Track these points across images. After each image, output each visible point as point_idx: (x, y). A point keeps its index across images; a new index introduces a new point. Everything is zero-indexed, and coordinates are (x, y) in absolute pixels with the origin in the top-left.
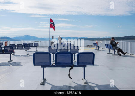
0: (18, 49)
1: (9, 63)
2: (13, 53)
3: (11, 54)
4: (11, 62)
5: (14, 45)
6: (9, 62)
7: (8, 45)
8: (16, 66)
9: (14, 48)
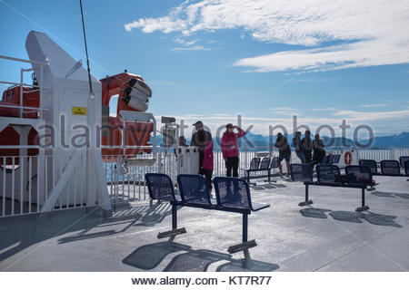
0: (383, 174)
1: (359, 214)
2: (369, 187)
3: (363, 188)
4: (365, 212)
5: (373, 163)
6: (359, 210)
7: (355, 162)
8: (382, 224)
9: (373, 170)
